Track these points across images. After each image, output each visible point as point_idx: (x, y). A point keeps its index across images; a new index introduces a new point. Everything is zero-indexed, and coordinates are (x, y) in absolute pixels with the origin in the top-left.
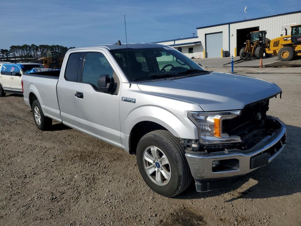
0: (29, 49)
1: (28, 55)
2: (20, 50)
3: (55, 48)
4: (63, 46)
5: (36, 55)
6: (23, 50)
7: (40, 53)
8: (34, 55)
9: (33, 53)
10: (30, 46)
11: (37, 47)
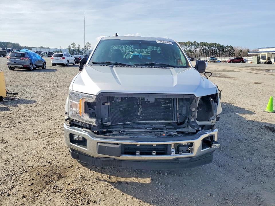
0: (191, 46)
1: (189, 50)
2: (184, 46)
3: (213, 45)
4: (220, 44)
5: (195, 51)
6: (187, 46)
7: (199, 49)
8: (194, 51)
9: (193, 49)
10: (193, 43)
11: (198, 44)
